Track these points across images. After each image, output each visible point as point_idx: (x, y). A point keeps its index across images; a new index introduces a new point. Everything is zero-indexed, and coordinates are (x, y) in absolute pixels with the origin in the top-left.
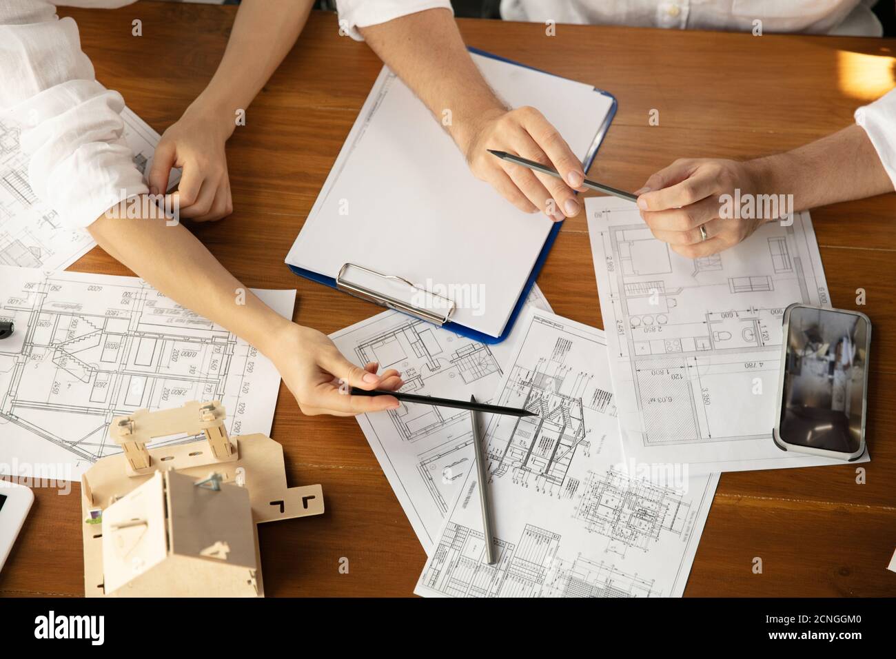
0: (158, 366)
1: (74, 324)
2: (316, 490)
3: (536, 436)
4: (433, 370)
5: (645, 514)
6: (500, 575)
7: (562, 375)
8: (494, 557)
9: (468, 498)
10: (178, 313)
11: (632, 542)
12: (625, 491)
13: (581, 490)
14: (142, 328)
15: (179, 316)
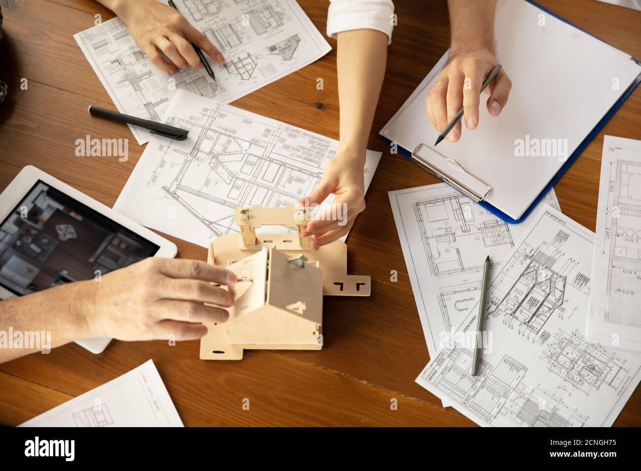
0: (278, 184)
1: (229, 142)
2: (367, 279)
3: (527, 295)
4: (464, 232)
5: (594, 369)
6: (478, 384)
7: (557, 257)
8: (477, 371)
9: (468, 326)
10: (299, 151)
11: (579, 386)
12: (582, 349)
13: (550, 340)
14: (272, 156)
15: (299, 153)
